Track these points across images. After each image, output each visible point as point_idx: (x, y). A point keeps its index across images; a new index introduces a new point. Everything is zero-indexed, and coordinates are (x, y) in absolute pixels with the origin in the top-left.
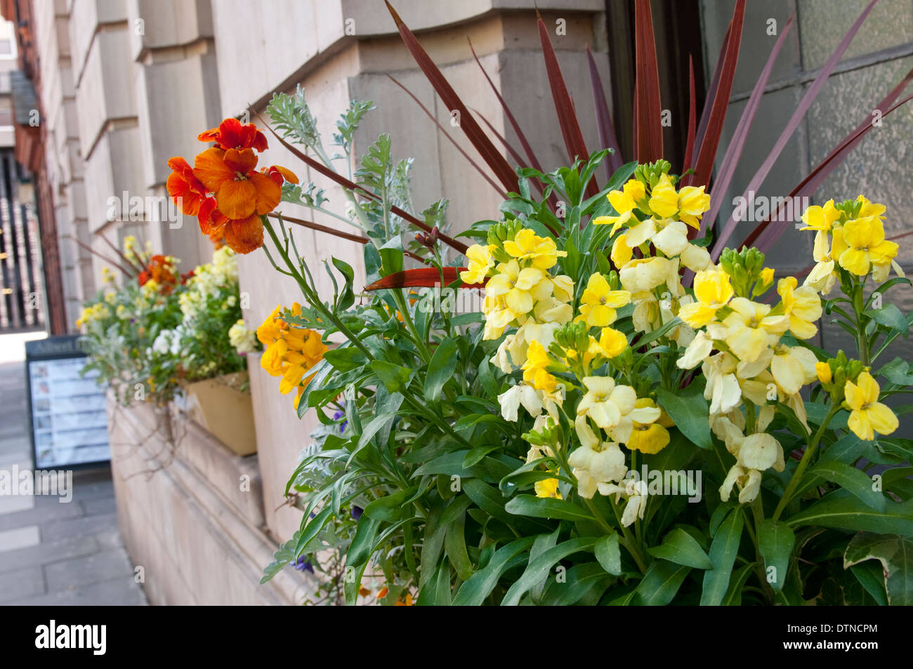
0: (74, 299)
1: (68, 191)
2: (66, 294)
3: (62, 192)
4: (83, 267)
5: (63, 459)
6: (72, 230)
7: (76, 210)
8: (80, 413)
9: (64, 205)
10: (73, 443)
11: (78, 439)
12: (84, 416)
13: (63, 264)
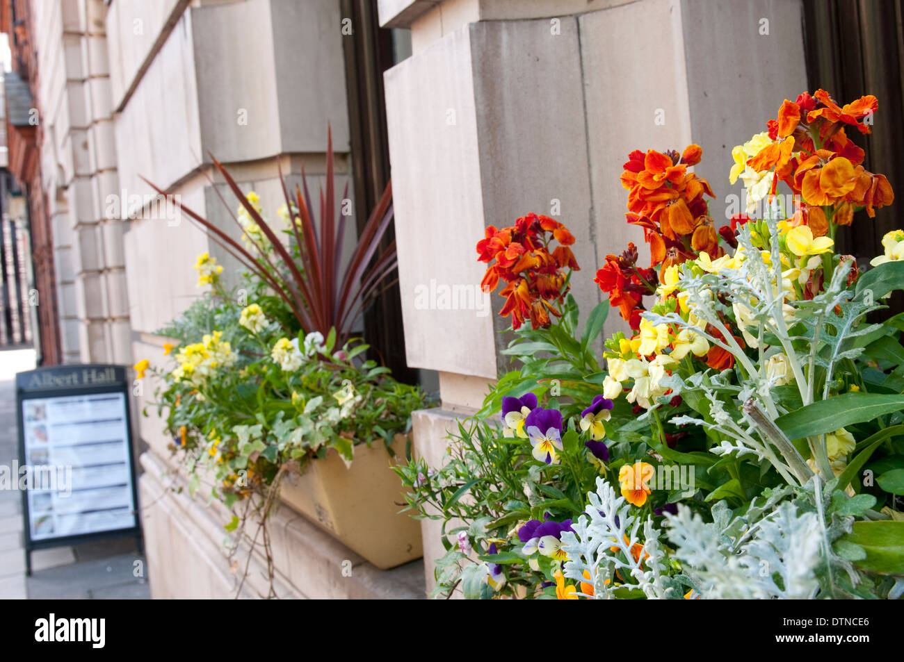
0: (72, 318)
1: (70, 194)
2: (62, 312)
3: (59, 198)
4: (85, 280)
5: (66, 528)
6: (73, 238)
7: (79, 211)
8: (87, 467)
9: (63, 212)
10: (79, 507)
11: (86, 501)
12: (92, 471)
13: (58, 279)
